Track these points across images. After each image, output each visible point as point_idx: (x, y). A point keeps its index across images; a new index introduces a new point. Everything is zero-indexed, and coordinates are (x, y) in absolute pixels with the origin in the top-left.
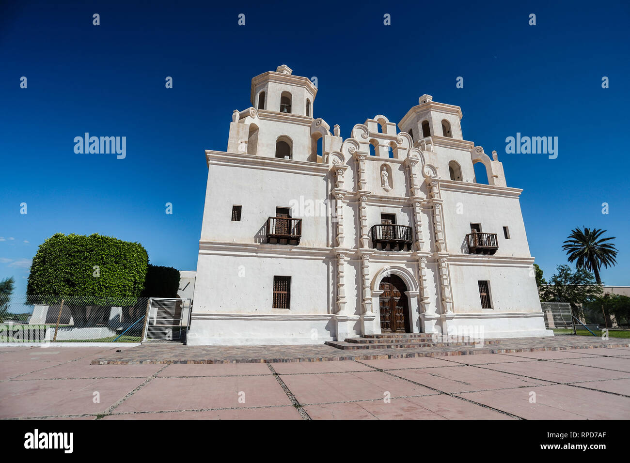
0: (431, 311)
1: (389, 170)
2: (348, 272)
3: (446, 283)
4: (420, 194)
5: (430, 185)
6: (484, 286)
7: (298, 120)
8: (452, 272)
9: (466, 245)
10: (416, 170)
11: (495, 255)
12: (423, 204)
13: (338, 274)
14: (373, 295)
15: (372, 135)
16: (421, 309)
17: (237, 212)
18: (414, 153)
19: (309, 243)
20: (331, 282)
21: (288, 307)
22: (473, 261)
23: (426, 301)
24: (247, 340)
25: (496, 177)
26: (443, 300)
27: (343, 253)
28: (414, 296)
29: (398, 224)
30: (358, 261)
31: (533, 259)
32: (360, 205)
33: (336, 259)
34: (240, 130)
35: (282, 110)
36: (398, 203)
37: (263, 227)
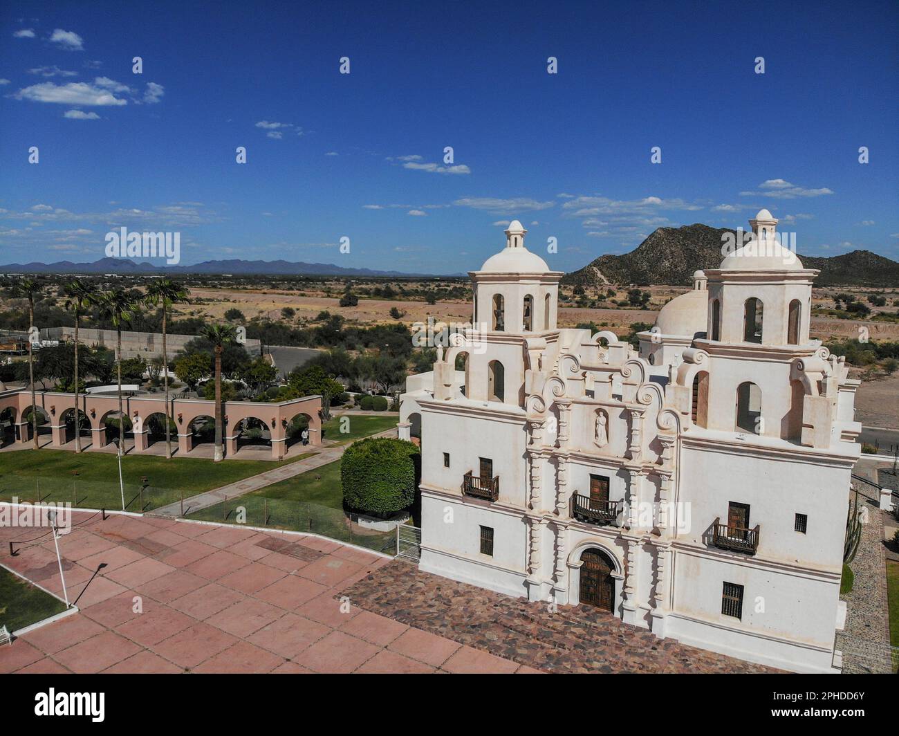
5: (661, 444)
6: (733, 589)
7: (510, 340)
11: (754, 556)
13: (532, 538)
14: (570, 566)
15: (584, 367)
16: (624, 597)
18: (647, 391)
19: (508, 499)
21: (491, 554)
22: (720, 556)
23: (627, 590)
25: (810, 427)
26: (655, 594)
27: (534, 519)
28: (619, 580)
32: (558, 465)
34: (442, 372)
36: (614, 466)
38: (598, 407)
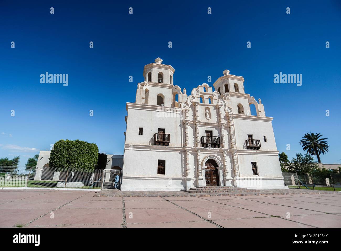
0: (229, 176)
1: (209, 110)
2: (191, 158)
3: (236, 163)
4: (224, 121)
5: (228, 116)
6: (254, 164)
7: (167, 86)
8: (239, 158)
9: (245, 145)
10: (222, 110)
11: (259, 150)
12: (225, 126)
13: (186, 159)
14: (202, 169)
15: (201, 93)
16: (224, 175)
17: (141, 131)
18: (221, 101)
19: (173, 144)
20: (183, 162)
21: (164, 174)
22: (249, 153)
23: (226, 171)
24: (147, 188)
25: (261, 112)
26: (234, 171)
27: (188, 149)
28: (221, 169)
29: (213, 136)
30: (195, 153)
31: (278, 152)
32: (196, 127)
33: (185, 152)
34: (142, 92)
35: (159, 82)
36: (214, 126)
37: (153, 137)
38: (206, 106)
